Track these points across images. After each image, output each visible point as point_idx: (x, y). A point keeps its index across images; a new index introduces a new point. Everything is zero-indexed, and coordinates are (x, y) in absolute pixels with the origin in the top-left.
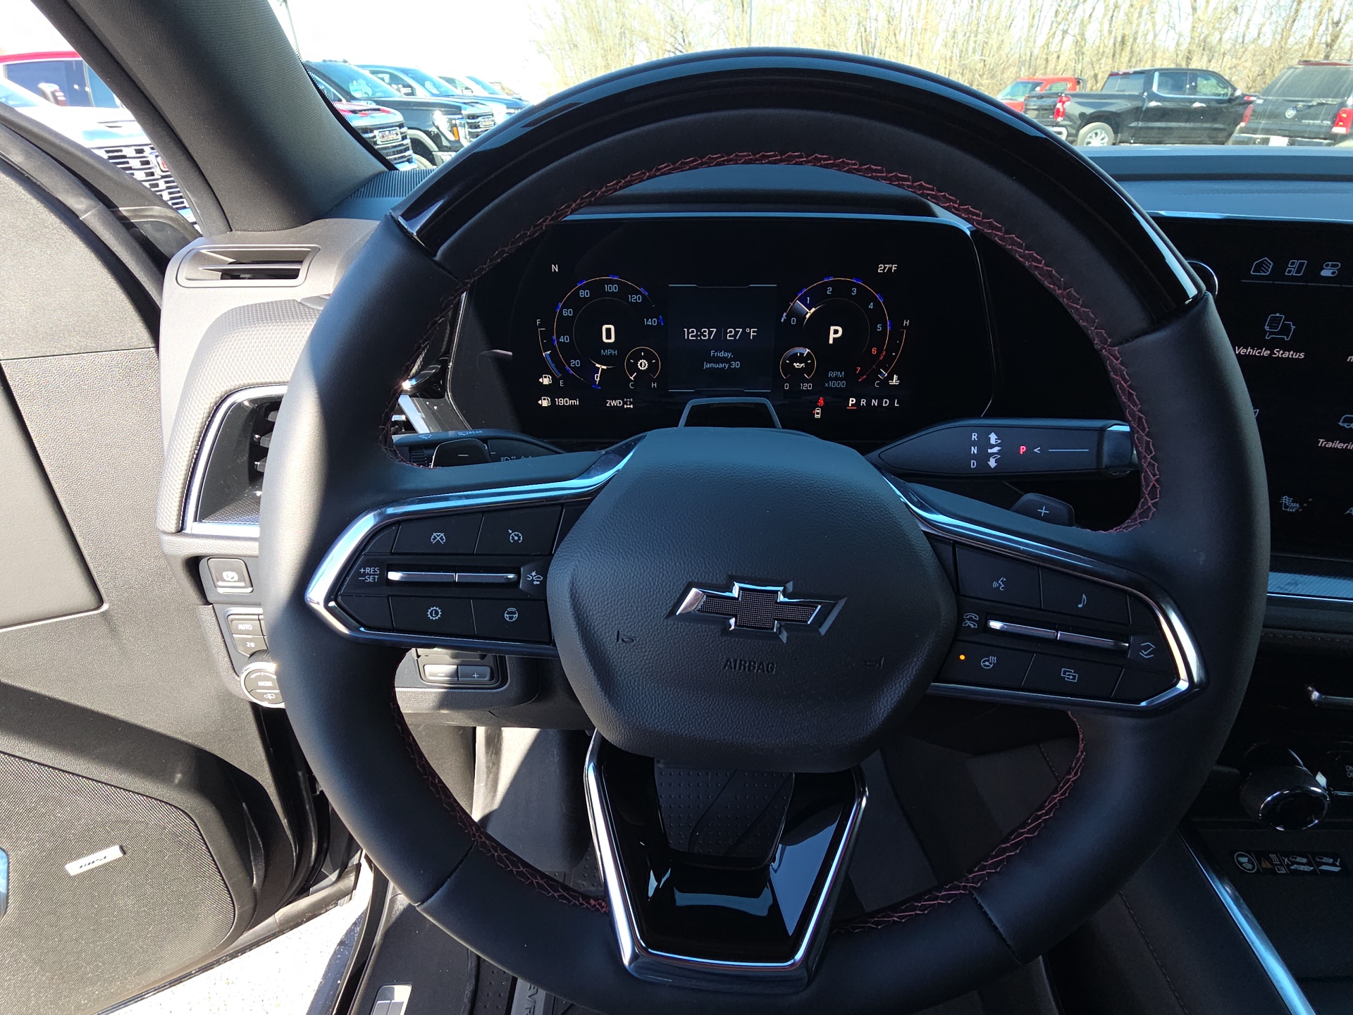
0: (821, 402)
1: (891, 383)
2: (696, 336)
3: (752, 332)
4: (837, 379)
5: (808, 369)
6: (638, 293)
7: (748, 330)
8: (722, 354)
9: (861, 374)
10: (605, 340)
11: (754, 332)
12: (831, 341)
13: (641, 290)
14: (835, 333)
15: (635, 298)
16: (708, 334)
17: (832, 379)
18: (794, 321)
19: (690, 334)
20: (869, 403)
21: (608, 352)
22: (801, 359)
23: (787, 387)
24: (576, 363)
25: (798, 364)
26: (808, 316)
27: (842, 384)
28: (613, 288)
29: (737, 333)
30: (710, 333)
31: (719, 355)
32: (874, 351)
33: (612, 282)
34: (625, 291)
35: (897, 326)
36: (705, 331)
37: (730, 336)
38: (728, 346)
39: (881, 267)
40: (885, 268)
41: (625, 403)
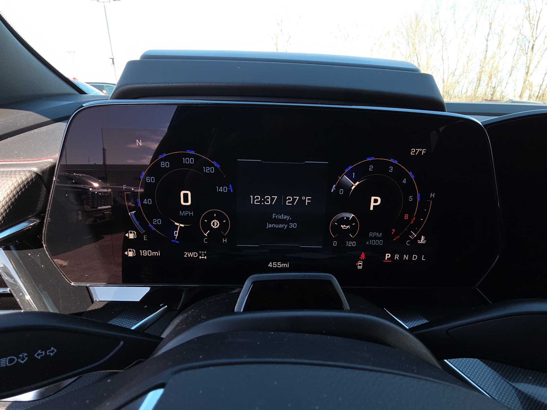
0: (363, 256)
1: (420, 242)
2: (260, 201)
3: (307, 200)
4: (376, 238)
5: (352, 230)
6: (212, 165)
7: (303, 198)
8: (283, 217)
9: (396, 234)
10: (183, 203)
11: (308, 199)
12: (372, 208)
13: (214, 163)
14: (375, 201)
15: (208, 170)
16: (270, 200)
17: (372, 238)
18: (341, 192)
19: (255, 200)
20: (401, 257)
21: (185, 213)
22: (347, 221)
23: (335, 243)
24: (158, 221)
25: (345, 226)
26: (353, 188)
27: (380, 243)
28: (190, 161)
29: (294, 200)
30: (272, 200)
31: (280, 217)
32: (406, 217)
33: (190, 156)
34: (200, 164)
35: (425, 196)
36: (268, 198)
37: (289, 203)
38: (286, 210)
39: (413, 150)
40: (416, 151)
41: (200, 255)
